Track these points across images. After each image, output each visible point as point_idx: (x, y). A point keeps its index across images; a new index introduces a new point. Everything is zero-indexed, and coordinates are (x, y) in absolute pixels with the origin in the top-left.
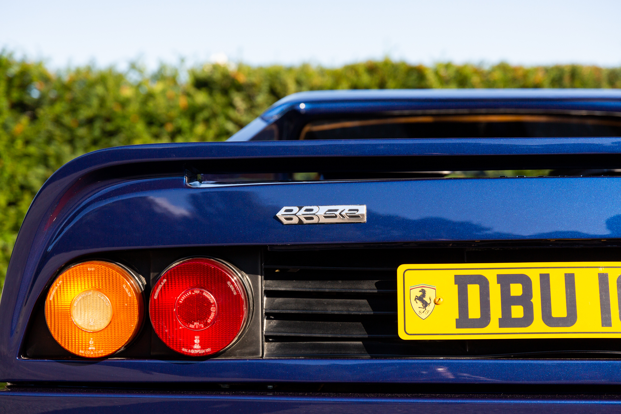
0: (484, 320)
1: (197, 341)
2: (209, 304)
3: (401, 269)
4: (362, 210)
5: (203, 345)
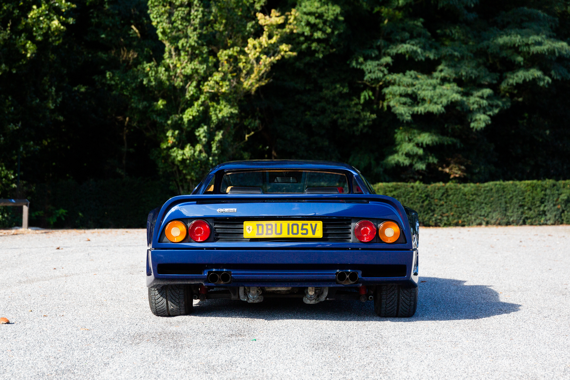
0: (262, 234)
1: (199, 238)
2: (202, 230)
3: (245, 222)
4: (235, 209)
5: (201, 239)
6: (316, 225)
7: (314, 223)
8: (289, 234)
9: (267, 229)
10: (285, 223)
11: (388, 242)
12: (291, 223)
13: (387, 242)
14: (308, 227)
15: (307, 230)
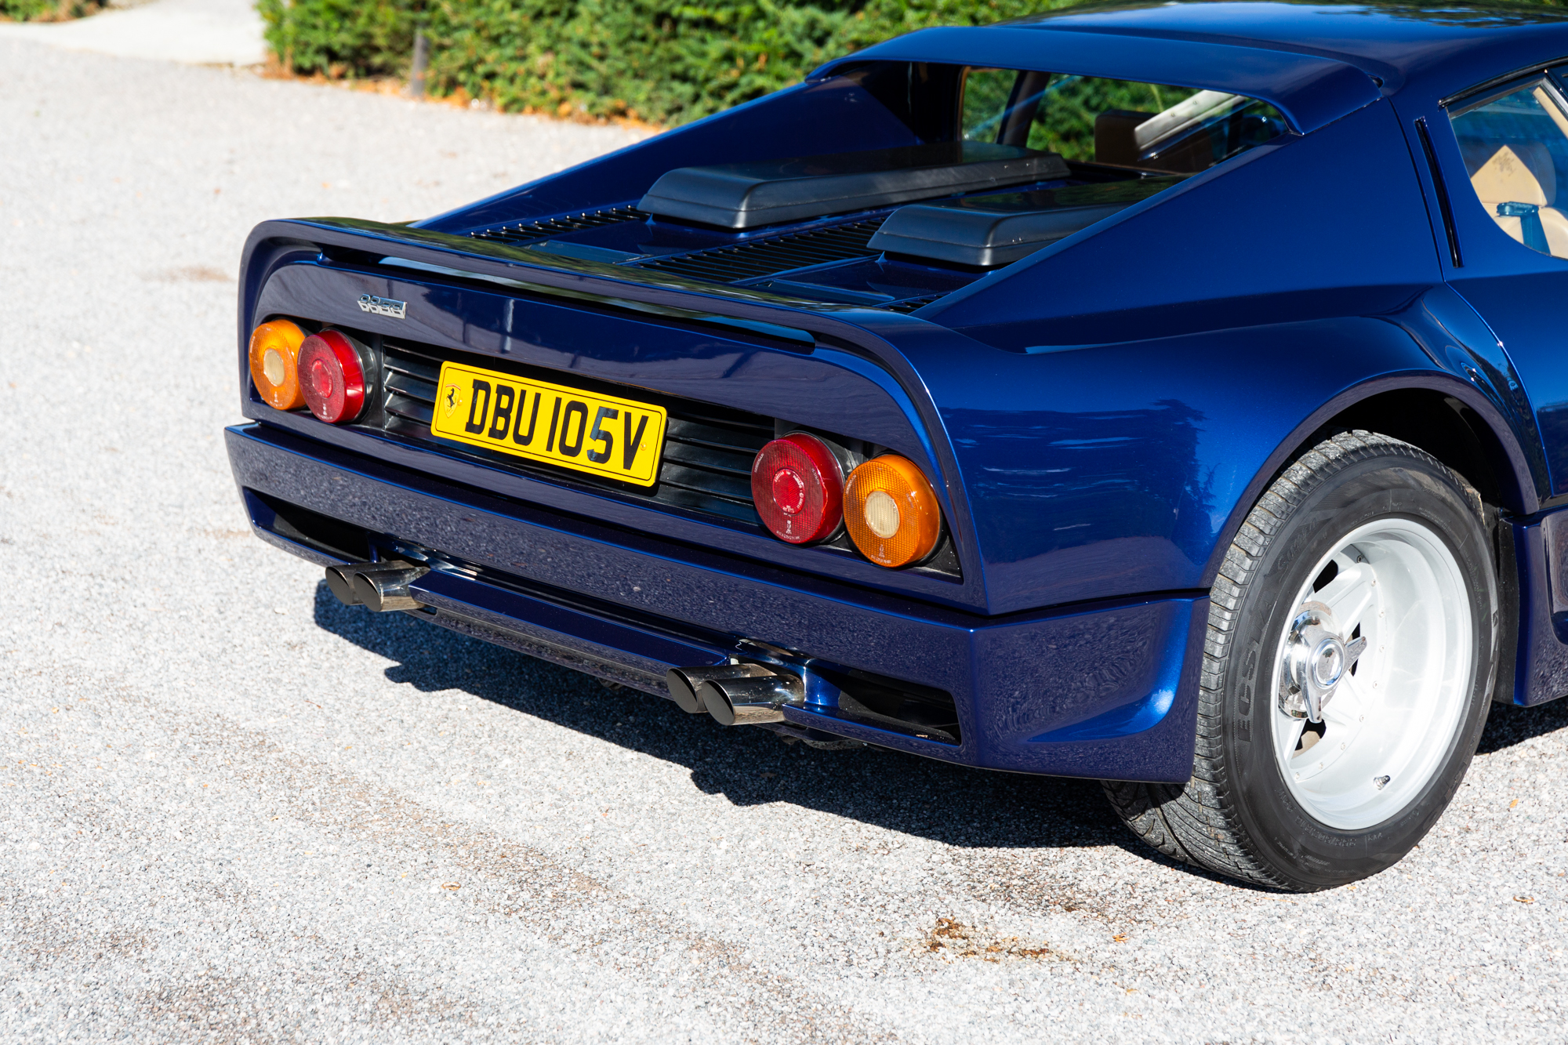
6: (644, 420)
7: (638, 409)
8: (550, 448)
9: (499, 412)
10: (551, 393)
11: (878, 561)
12: (570, 394)
13: (872, 558)
14: (615, 427)
15: (607, 437)
